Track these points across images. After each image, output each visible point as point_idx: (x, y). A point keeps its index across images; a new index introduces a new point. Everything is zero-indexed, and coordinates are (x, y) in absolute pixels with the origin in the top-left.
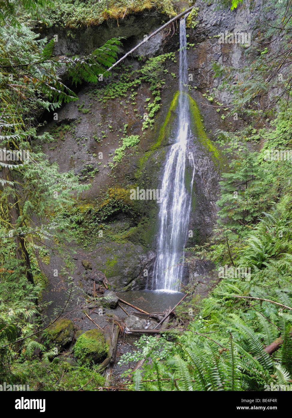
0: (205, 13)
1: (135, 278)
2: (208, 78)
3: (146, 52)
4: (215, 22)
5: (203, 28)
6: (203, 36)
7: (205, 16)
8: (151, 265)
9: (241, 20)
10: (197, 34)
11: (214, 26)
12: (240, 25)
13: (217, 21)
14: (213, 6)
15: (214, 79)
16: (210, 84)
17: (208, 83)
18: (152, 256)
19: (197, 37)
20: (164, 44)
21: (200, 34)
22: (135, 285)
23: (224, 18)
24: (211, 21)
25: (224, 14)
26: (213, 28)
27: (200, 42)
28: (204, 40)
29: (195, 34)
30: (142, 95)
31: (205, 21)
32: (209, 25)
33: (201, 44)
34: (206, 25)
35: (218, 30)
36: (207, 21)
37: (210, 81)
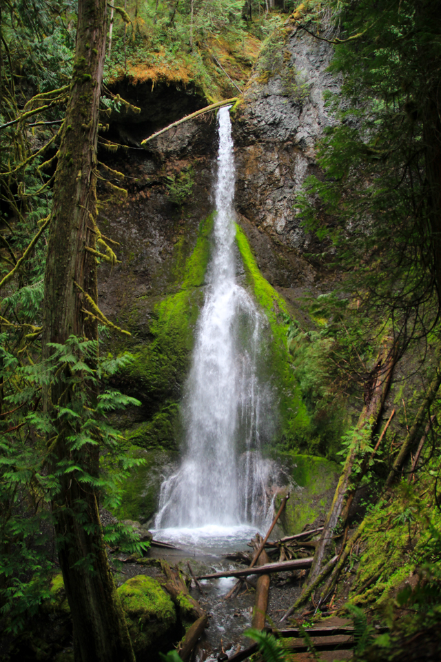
0: (259, 105)
2: (259, 195)
3: (168, 146)
4: (272, 120)
5: (254, 125)
6: (252, 138)
7: (258, 109)
9: (310, 121)
10: (245, 133)
11: (270, 125)
12: (307, 128)
13: (275, 119)
14: (270, 98)
16: (261, 204)
17: (257, 203)
19: (244, 137)
20: (194, 140)
21: (249, 133)
23: (284, 116)
24: (266, 118)
25: (285, 111)
26: (267, 127)
27: (248, 146)
28: (253, 143)
29: (241, 134)
31: (258, 117)
32: (263, 123)
33: (248, 148)
34: (259, 122)
35: (275, 131)
36: (260, 116)
37: (260, 201)
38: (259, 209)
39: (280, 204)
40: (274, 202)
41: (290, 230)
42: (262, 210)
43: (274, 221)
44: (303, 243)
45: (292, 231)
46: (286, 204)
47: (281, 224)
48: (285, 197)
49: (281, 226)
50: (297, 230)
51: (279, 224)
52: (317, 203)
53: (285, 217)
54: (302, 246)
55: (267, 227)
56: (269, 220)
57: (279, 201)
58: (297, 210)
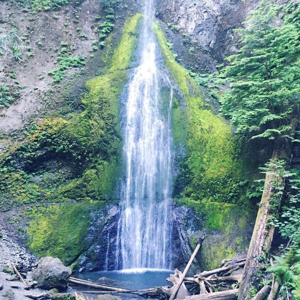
1: (84, 251)
8: (113, 224)
15: (181, 5)
16: (175, 10)
17: (173, 9)
18: (113, 211)
22: (85, 263)
30: (88, 12)
37: (175, 8)
38: (174, 14)
39: (191, 10)
40: (186, 9)
41: (199, 32)
42: (176, 15)
43: (186, 25)
44: (210, 43)
45: (201, 33)
46: (196, 10)
47: (191, 27)
48: (195, 4)
49: (192, 29)
50: (204, 31)
51: (190, 27)
52: (221, 8)
53: (195, 21)
54: (209, 46)
55: (180, 29)
56: (182, 23)
57: (190, 8)
58: (205, 14)
